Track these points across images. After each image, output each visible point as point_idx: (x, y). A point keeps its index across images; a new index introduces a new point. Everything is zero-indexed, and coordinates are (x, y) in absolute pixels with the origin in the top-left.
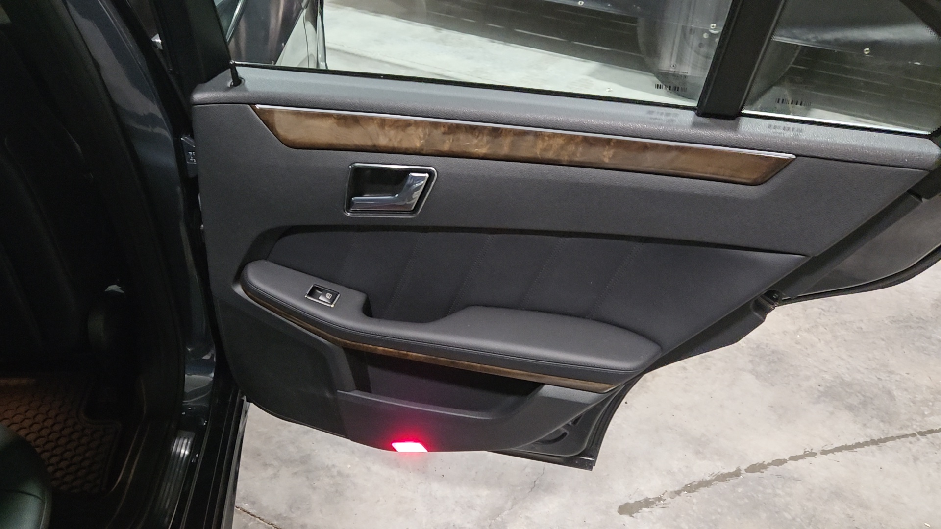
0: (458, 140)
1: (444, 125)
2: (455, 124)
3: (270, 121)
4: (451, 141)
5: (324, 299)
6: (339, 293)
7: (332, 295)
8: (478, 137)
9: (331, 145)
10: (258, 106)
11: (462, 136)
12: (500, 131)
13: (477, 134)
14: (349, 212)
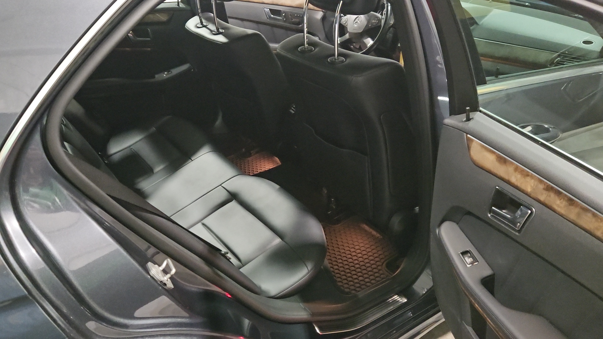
0: (550, 196)
1: (545, 183)
2: (551, 185)
3: (470, 145)
4: (546, 196)
5: (469, 260)
6: (478, 262)
7: (473, 260)
8: (561, 200)
9: (490, 171)
10: (468, 135)
11: (552, 195)
12: (573, 202)
13: (561, 198)
14: (490, 214)
